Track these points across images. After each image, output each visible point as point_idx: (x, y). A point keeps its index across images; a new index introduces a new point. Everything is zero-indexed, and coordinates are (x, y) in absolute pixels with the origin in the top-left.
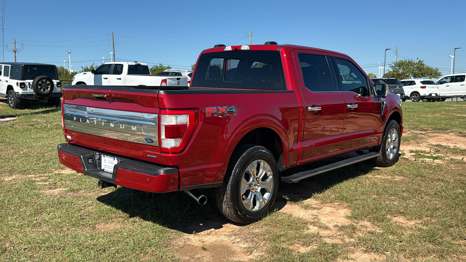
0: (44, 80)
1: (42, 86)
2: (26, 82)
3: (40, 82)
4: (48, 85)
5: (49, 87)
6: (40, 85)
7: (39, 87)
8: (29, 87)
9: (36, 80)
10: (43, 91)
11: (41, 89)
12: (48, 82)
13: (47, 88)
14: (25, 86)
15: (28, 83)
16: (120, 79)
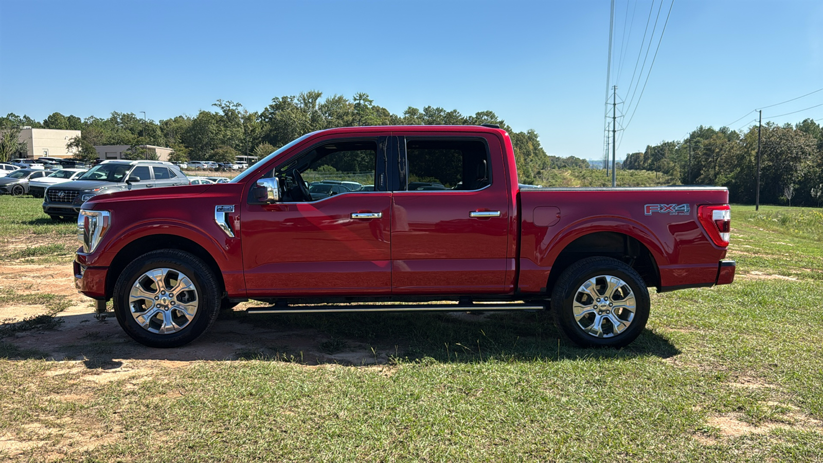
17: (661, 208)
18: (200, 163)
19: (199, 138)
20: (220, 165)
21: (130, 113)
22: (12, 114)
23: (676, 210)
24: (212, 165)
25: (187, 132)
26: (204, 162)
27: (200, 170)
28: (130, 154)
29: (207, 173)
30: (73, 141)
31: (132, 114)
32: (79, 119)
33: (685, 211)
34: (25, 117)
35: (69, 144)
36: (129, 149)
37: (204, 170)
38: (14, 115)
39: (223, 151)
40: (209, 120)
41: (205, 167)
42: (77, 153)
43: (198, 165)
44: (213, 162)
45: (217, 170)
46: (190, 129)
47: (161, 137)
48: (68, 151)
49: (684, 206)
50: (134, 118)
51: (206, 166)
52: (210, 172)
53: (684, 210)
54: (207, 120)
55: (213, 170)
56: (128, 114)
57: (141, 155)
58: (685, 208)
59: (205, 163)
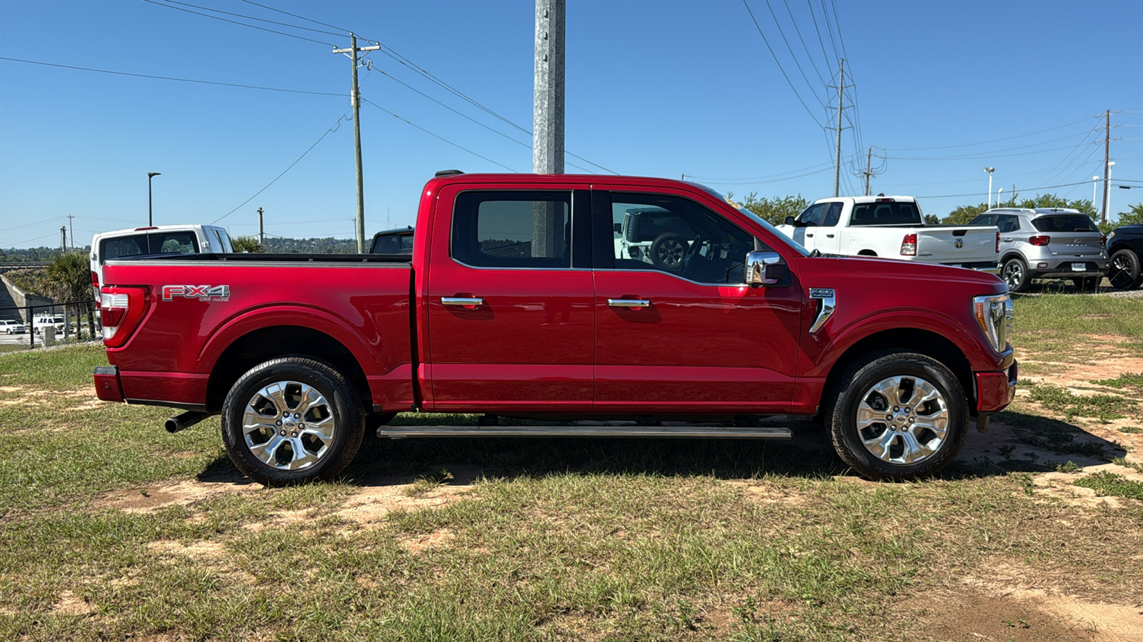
0: (671, 242)
1: (668, 253)
2: (641, 246)
3: (663, 246)
4: (679, 250)
5: (680, 254)
6: (663, 251)
7: (661, 255)
8: (647, 255)
9: (656, 241)
10: (667, 263)
11: (664, 258)
12: (679, 246)
13: (677, 258)
14: (638, 253)
15: (644, 248)
16: (832, 236)
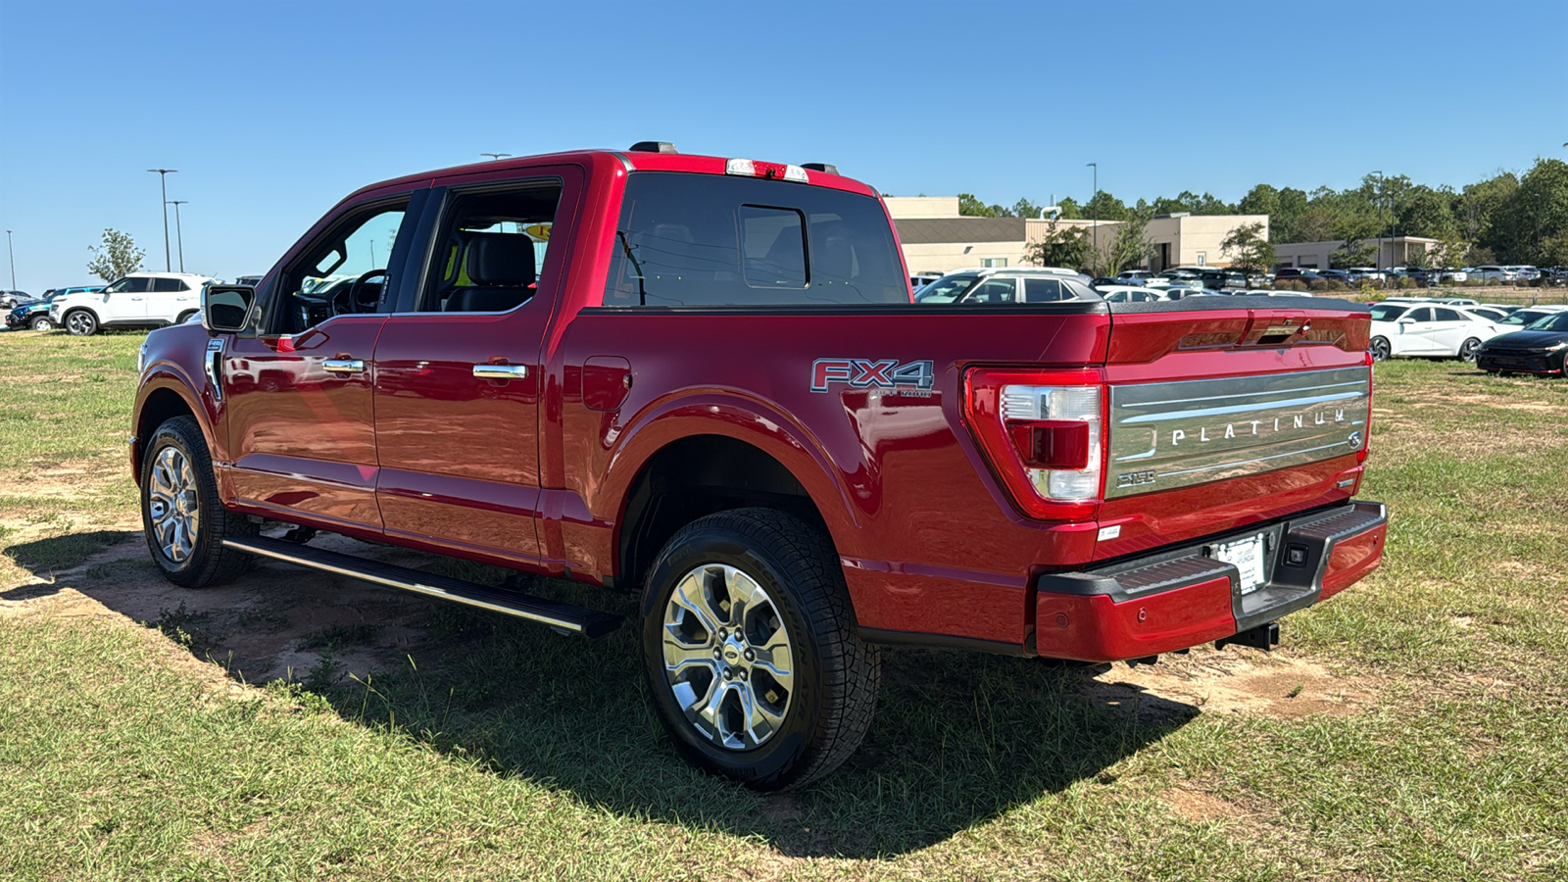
17: (855, 372)
18: (1498, 270)
19: (1529, 217)
20: (1545, 274)
21: (1398, 176)
22: (1186, 192)
23: (894, 381)
24: (1526, 274)
25: (1506, 206)
26: (1507, 267)
27: (1495, 285)
28: (1343, 256)
29: (1509, 291)
30: (1233, 235)
31: (1403, 178)
32: (1304, 193)
33: (921, 383)
34: (1205, 196)
35: (1226, 241)
36: (1343, 246)
37: (1505, 283)
38: (1190, 194)
39: (1554, 243)
40: (1556, 177)
41: (1508, 278)
42: (1240, 256)
43: (1494, 274)
44: (1528, 267)
45: (1534, 284)
46: (1511, 200)
47: (1447, 219)
48: (1224, 254)
49: (918, 369)
50: (1408, 185)
51: (1510, 276)
52: (1517, 288)
53: (917, 382)
54: (1549, 179)
55: (1527, 284)
56: (1396, 179)
57: (1365, 257)
58: (921, 375)
59: (1510, 270)
